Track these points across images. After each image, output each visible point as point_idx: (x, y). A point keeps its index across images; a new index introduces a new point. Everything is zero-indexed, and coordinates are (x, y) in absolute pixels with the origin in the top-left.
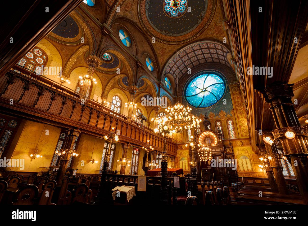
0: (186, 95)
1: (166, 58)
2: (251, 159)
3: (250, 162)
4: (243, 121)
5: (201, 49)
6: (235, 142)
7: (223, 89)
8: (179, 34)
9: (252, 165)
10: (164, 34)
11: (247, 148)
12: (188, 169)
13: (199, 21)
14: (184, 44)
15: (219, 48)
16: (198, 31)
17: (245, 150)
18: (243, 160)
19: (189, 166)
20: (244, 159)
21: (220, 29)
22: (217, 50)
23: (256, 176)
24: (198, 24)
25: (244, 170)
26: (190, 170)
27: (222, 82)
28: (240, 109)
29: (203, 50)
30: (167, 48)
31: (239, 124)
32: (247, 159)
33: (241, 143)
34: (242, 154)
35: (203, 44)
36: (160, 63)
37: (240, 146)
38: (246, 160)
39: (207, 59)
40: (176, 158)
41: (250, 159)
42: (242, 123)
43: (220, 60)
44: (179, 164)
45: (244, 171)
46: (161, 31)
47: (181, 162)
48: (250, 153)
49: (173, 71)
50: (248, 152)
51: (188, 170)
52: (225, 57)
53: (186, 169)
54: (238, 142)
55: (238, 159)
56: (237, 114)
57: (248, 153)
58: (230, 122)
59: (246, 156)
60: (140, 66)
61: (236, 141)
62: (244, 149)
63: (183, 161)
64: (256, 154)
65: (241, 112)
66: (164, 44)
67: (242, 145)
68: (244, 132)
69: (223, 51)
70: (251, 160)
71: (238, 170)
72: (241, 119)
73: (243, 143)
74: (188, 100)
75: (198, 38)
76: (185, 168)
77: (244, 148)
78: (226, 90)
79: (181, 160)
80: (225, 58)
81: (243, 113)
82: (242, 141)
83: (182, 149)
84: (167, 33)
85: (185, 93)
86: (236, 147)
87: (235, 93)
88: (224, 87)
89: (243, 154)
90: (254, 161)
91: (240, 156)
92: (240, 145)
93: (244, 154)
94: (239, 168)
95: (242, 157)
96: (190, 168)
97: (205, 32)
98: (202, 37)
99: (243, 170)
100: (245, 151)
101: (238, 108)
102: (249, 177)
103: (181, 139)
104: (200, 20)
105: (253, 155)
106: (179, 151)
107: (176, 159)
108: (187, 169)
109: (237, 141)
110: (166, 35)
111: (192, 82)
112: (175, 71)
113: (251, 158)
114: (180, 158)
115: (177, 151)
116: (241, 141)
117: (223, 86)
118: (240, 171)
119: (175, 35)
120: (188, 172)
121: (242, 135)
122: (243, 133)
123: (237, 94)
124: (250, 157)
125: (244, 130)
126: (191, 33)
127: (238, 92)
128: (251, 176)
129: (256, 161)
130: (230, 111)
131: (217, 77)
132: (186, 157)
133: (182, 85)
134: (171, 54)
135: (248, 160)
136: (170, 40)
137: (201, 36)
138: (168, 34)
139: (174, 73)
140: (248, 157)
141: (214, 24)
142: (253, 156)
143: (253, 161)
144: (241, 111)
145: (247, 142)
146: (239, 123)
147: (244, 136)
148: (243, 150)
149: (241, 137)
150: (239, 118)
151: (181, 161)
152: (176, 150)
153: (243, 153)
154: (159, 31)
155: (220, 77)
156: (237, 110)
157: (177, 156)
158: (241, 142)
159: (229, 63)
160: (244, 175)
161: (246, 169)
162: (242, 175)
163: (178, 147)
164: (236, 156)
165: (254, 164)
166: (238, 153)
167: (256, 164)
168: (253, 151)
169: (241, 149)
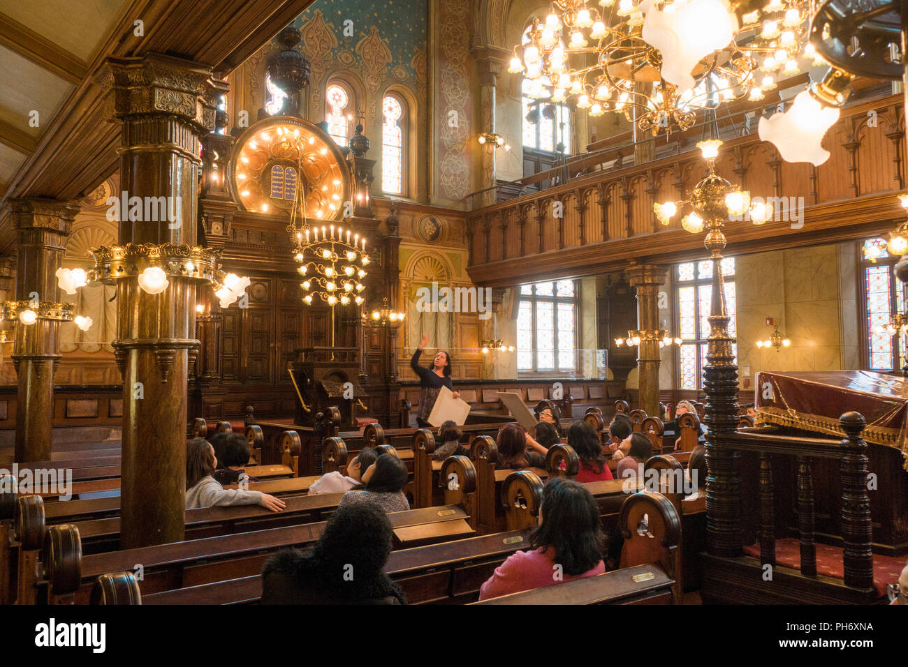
3: (448, 315)
6: (410, 220)
9: (454, 328)
11: (447, 253)
28: (455, 61)
31: (440, 134)
33: (431, 229)
34: (426, 277)
50: (448, 274)
54: (423, 222)
55: (410, 302)
56: (440, 81)
57: (449, 278)
58: (392, 110)
61: (414, 216)
62: (437, 257)
65: (455, 77)
67: (435, 238)
68: (452, 178)
71: (402, 349)
73: (438, 228)
77: (437, 254)
81: (463, 88)
82: (438, 221)
86: (410, 241)
91: (419, 286)
92: (428, 239)
94: (405, 344)
100: (442, 267)
109: (419, 216)
116: (434, 217)
121: (442, 192)
122: (446, 183)
125: (452, 171)
145: (453, 226)
146: (440, 126)
147: (447, 198)
148: (436, 260)
149: (434, 200)
150: (443, 102)
156: (443, 59)
164: (404, 286)
165: (460, 323)
166: (414, 275)
167: (466, 328)
168: (466, 270)
169: (428, 255)
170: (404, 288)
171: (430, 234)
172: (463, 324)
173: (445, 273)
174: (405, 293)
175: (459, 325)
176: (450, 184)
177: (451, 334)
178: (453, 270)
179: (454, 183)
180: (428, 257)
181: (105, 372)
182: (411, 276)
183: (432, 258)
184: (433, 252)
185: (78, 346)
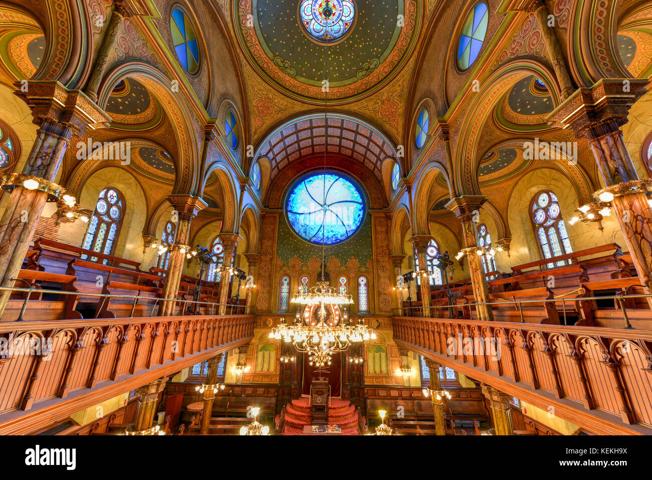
0: (290, 208)
1: (268, 122)
3: (385, 358)
5: (342, 128)
7: (359, 215)
8: (311, 82)
9: (389, 363)
10: (279, 66)
11: (384, 333)
12: (275, 370)
13: (361, 74)
14: (315, 107)
15: (376, 141)
16: (351, 92)
17: (382, 336)
18: (375, 354)
19: (277, 364)
20: (377, 352)
21: (393, 110)
22: (371, 143)
23: (391, 382)
24: (356, 79)
25: (375, 373)
26: (278, 373)
27: (360, 201)
28: (383, 261)
29: (344, 131)
30: (276, 101)
33: (376, 324)
34: (375, 343)
35: (351, 121)
36: (253, 130)
37: (375, 329)
38: (380, 354)
39: (342, 149)
40: (250, 346)
41: (387, 354)
42: (383, 286)
43: (366, 160)
44: (257, 358)
45: (374, 375)
46: (275, 56)
47: (260, 354)
48: (388, 342)
49: (273, 153)
51: (274, 373)
52: (378, 159)
53: (270, 369)
55: (369, 353)
56: (377, 270)
57: (385, 342)
59: (382, 347)
60: (215, 136)
61: (369, 320)
63: (267, 353)
65: (383, 267)
66: (273, 90)
67: (378, 327)
68: (384, 303)
69: (382, 150)
71: (366, 372)
72: (382, 280)
73: (379, 324)
74: (290, 220)
75: (346, 107)
76: (268, 369)
77: (379, 333)
78: (365, 218)
79: (261, 351)
80: (379, 162)
81: (387, 270)
82: (380, 321)
83: (267, 325)
84: (286, 65)
85: (287, 205)
87: (378, 228)
88: (361, 213)
90: (393, 356)
91: (373, 346)
93: (379, 343)
95: (374, 349)
96: (278, 368)
97: (363, 101)
98: (354, 107)
99: (373, 371)
100: (382, 338)
101: (380, 259)
102: (382, 384)
103: (267, 305)
104: (364, 72)
105: (392, 346)
106: (258, 330)
107: (250, 348)
108: (273, 370)
109: (371, 319)
110: (283, 69)
111: (303, 183)
112: (278, 154)
113: (388, 351)
115: (254, 331)
116: (377, 319)
117: (360, 210)
118: (369, 375)
119: (302, 79)
120: (275, 375)
121: (380, 310)
122: (382, 306)
123: (382, 232)
124: (387, 349)
126: (336, 91)
127: (384, 229)
128: (385, 383)
129: (395, 356)
130: (366, 261)
131: (353, 189)
132: (273, 344)
133: (284, 184)
134: (280, 116)
135: (383, 355)
136: (287, 84)
137: (353, 104)
138: (288, 70)
139: (274, 158)
140: (384, 349)
141: (386, 94)
142: (391, 349)
143: (390, 356)
144: (384, 264)
145: (385, 321)
146: (378, 286)
147: (382, 311)
148: (379, 336)
149: (377, 313)
150: (379, 277)
152: (254, 328)
153: (378, 341)
154: (271, 55)
155: (357, 190)
156: (378, 261)
157: (253, 341)
158: (377, 321)
159: (381, 173)
160: (375, 380)
161: (378, 370)
162: (371, 382)
163: (259, 320)
168: (392, 338)
170: (366, 347)
172: (393, 361)
173: (383, 340)
174: (366, 349)
175: (391, 362)
177: (387, 365)
178: (386, 339)
179: (385, 306)
181: (268, 378)
182: (369, 343)
185: (262, 370)
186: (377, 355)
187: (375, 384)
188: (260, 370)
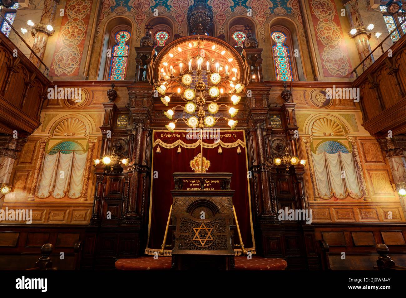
2: (357, 154)
3: (353, 163)
4: (331, 29)
6: (302, 94)
9: (362, 174)
11: (340, 115)
12: (84, 194)
17: (336, 120)
18: (328, 155)
19: (91, 182)
20: (333, 153)
23: (374, 215)
25: (334, 195)
26: (91, 199)
31: (317, 37)
32: (342, 154)
33: (322, 98)
34: (325, 134)
37: (320, 107)
38: (339, 155)
40: (28, 143)
41: (354, 156)
42: (327, 35)
44: (41, 169)
45: (332, 200)
47: (50, 161)
48: (353, 133)
50: (345, 130)
51: (82, 200)
53: (72, 192)
54: (314, 94)
55: (313, 154)
56: (311, 8)
57: (347, 133)
58: (279, 38)
59: (342, 141)
61: (305, 91)
62: (331, 118)
63: (66, 158)
64: (373, 138)
65: (322, 5)
68: (333, 63)
70: (358, 159)
71: (312, 194)
72: (322, 25)
76: (67, 193)
77: (331, 115)
79: (52, 153)
81: (330, 9)
86: (305, 108)
89: (330, 135)
90: (368, 159)
91: (320, 141)
92: (321, 105)
93: (332, 134)
94: (314, 189)
95: (325, 146)
96: (91, 190)
99: (328, 193)
100: (338, 125)
102: (353, 221)
103: (76, 66)
105: (363, 139)
106: (51, 112)
107: (28, 146)
108: (78, 195)
113: (356, 150)
114: (51, 144)
115: (43, 114)
118: (319, 201)
120: (79, 206)
121: (326, 73)
124: (353, 146)
125: (332, 58)
128: (360, 217)
129: (375, 160)
132: (83, 139)
135: (347, 158)
140: (347, 145)
142: (362, 145)
143: (364, 161)
146: (316, 33)
147: (332, 76)
148: (331, 120)
149: (321, 78)
150: (315, 20)
151: (55, 156)
153: (329, 131)
157: (37, 133)
158: (323, 92)
160: (334, 212)
161: (339, 191)
162: (327, 215)
164: (305, 141)
165: (367, 170)
166: (312, 132)
167: (374, 173)
168: (362, 125)
169: (323, 117)
170: (306, 143)
171: (322, 101)
172: (370, 170)
173: (342, 129)
174: (306, 147)
175: (366, 172)
176: (332, 67)
177: (359, 179)
178: (349, 127)
179: (336, 66)
180: (323, 118)
181: (65, 213)
182: (310, 133)
183: (327, 119)
184: (328, 115)
185: (51, 193)
186: (333, 158)
187: (336, 220)
188: (46, 194)
